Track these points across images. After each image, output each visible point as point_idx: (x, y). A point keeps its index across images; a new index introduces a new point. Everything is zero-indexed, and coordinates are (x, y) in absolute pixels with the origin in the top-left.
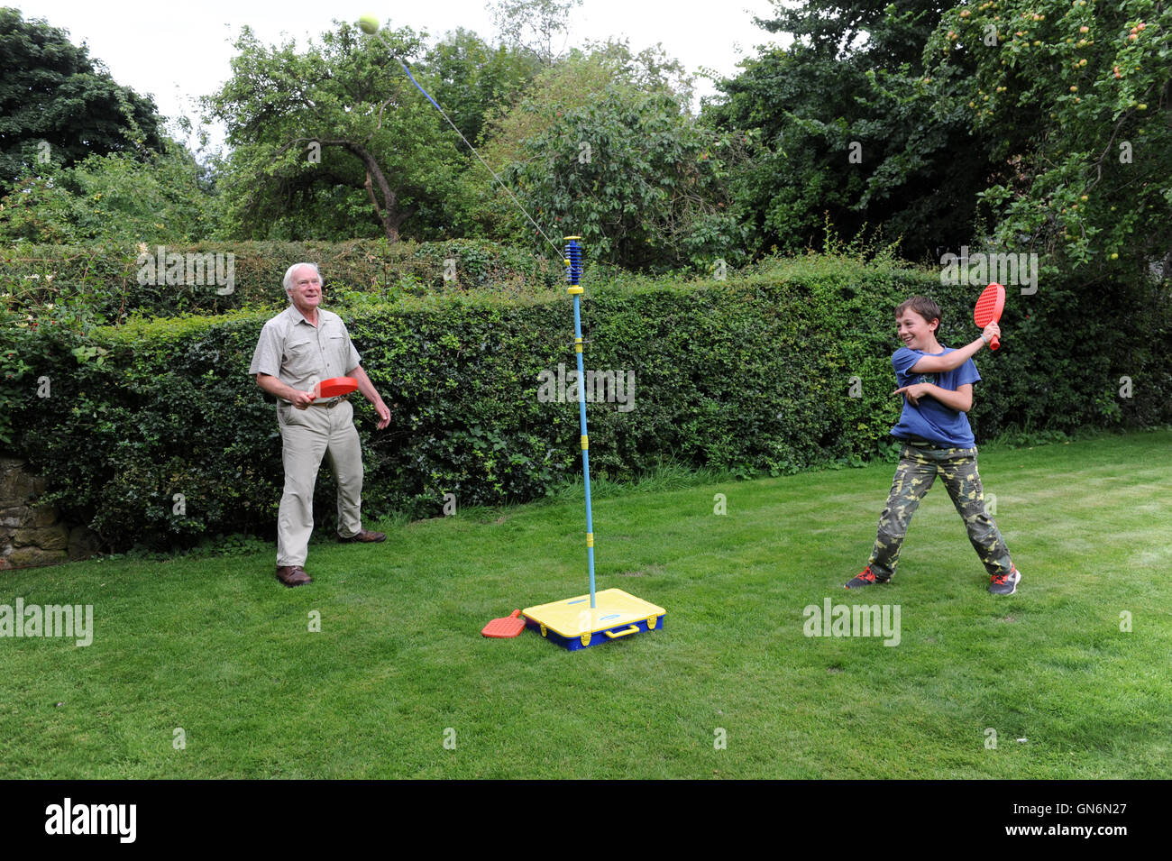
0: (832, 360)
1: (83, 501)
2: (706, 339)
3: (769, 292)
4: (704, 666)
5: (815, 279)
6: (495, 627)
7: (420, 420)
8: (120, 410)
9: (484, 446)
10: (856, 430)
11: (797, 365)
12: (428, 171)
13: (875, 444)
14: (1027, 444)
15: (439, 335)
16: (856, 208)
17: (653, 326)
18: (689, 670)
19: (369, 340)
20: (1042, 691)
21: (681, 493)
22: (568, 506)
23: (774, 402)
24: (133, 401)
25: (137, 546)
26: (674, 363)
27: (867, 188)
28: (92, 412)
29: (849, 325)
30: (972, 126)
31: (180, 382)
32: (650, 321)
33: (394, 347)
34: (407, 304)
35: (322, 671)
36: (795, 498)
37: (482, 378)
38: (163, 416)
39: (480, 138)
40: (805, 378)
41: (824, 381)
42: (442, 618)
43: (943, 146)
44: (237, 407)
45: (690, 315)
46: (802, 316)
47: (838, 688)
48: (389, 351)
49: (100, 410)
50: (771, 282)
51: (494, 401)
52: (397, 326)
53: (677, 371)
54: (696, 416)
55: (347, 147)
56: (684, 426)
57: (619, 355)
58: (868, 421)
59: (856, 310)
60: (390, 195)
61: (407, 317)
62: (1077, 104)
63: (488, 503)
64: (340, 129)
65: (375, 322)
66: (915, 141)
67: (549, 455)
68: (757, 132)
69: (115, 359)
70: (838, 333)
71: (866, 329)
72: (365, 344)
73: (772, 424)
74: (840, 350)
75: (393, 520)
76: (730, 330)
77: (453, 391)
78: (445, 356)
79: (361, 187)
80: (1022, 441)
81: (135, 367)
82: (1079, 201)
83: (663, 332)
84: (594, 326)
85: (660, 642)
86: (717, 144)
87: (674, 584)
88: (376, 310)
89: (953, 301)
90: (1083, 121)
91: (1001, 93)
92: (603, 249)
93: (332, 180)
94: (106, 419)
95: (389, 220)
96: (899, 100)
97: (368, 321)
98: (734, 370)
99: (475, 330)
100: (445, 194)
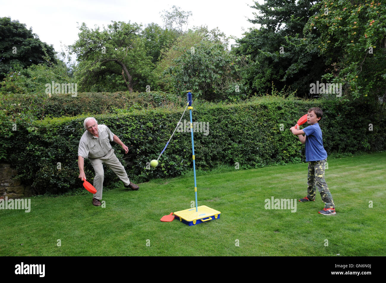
1: (29, 177)
2: (233, 123)
3: (254, 108)
4: (233, 231)
5: (269, 104)
6: (165, 218)
7: (140, 150)
8: (42, 148)
9: (161, 159)
10: (283, 153)
11: (263, 131)
12: (142, 69)
13: (289, 157)
14: (339, 157)
15: (146, 123)
16: (282, 80)
17: (216, 119)
18: (228, 232)
19: (123, 125)
20: (345, 238)
21: (226, 174)
22: (188, 178)
23: (256, 144)
24: (46, 145)
25: (47, 192)
26: (223, 131)
27: (286, 74)
28: (33, 148)
29: (280, 119)
30: (319, 54)
31: (62, 138)
32: (215, 117)
33: (132, 127)
34: (136, 112)
35: (108, 233)
36: (263, 175)
37: (160, 136)
38: (56, 149)
39: (159, 58)
40: (266, 136)
41: (272, 137)
42: (147, 215)
43: (310, 60)
45: (228, 115)
46: (265, 116)
47: (278, 238)
48: (130, 128)
49: (36, 147)
50: (255, 105)
52: (133, 120)
53: (224, 134)
54: (230, 148)
55: (116, 61)
56: (226, 152)
58: (287, 150)
59: (282, 114)
60: (130, 77)
61: (136, 117)
62: (353, 46)
63: (162, 177)
64: (114, 56)
65: (125, 119)
66: (301, 59)
67: (182, 161)
68: (249, 56)
69: (40, 131)
70: (277, 121)
71: (286, 120)
73: (255, 151)
74: (277, 126)
76: (241, 120)
77: (151, 141)
78: (148, 129)
79: (121, 74)
81: (47, 133)
82: (355, 78)
83: (219, 121)
85: (219, 223)
86: (236, 60)
87: (223, 204)
88: (126, 115)
90: (355, 52)
91: (329, 43)
92: (200, 94)
93: (111, 72)
94: (37, 151)
95: (130, 85)
96: (296, 45)
97: (123, 118)
98: (243, 133)
99: (158, 121)
100: (148, 76)
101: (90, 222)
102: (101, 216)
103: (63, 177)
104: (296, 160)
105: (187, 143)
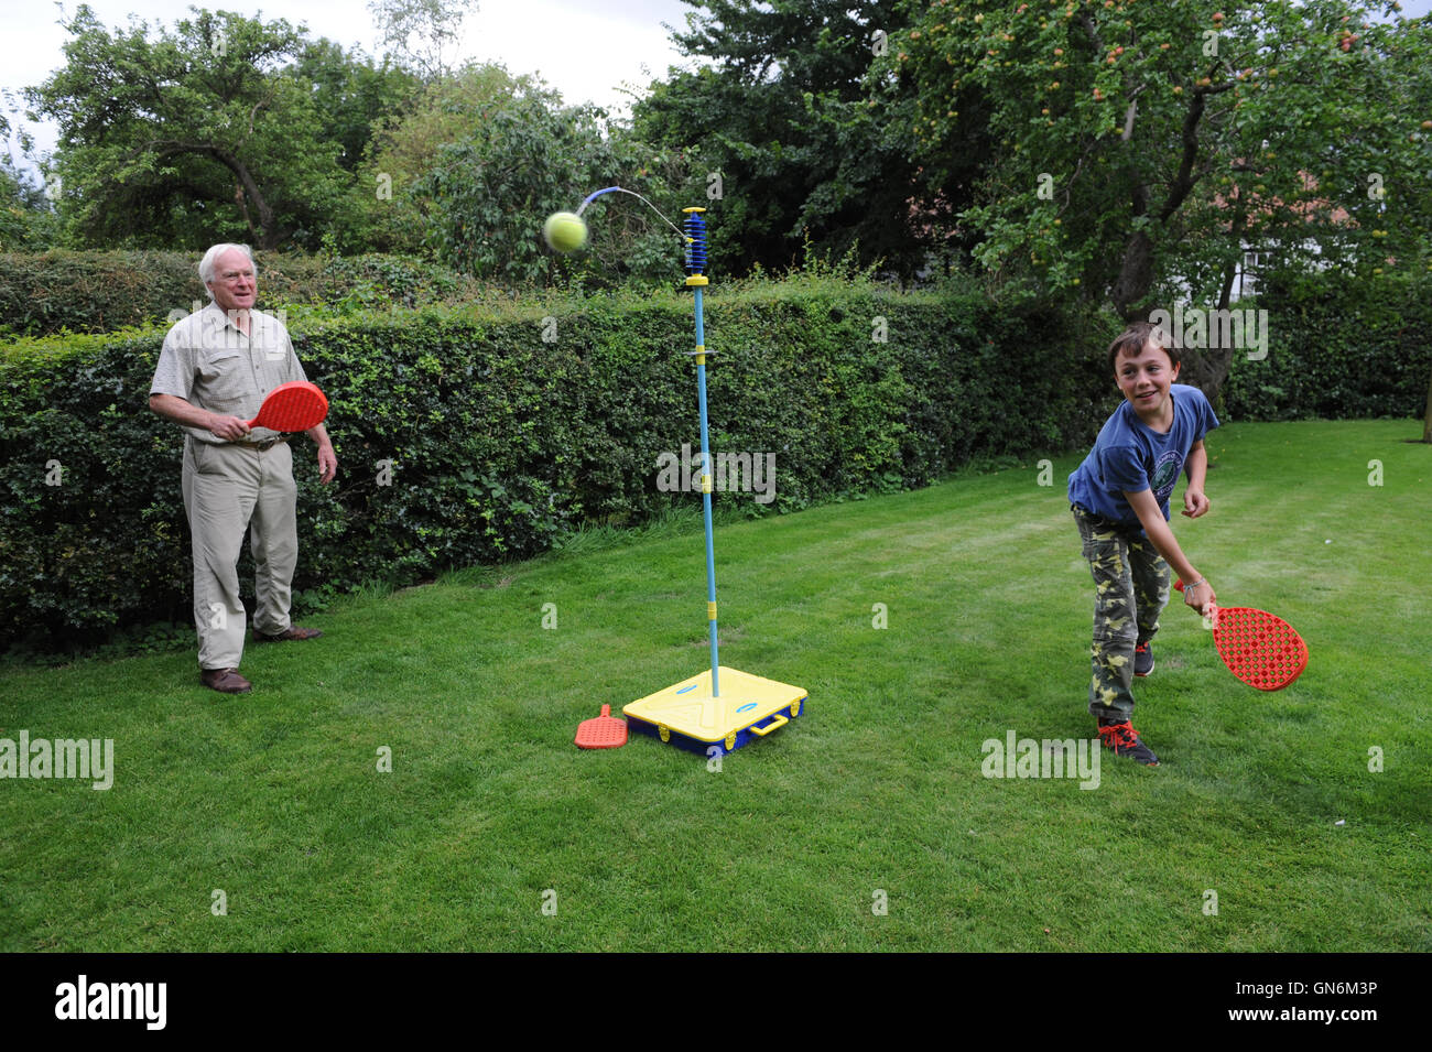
0: (828, 385)
3: (764, 312)
5: (805, 300)
6: (590, 733)
7: (400, 464)
9: (480, 493)
10: (853, 461)
11: (797, 391)
12: (310, 186)
13: (867, 474)
14: (992, 469)
15: (415, 357)
17: (651, 348)
19: (328, 363)
22: (579, 560)
23: (782, 432)
26: (677, 390)
27: (801, 215)
29: (841, 349)
30: (913, 153)
31: (67, 421)
32: (649, 341)
33: (362, 372)
34: (367, 318)
35: (377, 829)
36: (824, 537)
37: (472, 409)
39: (367, 150)
40: (805, 405)
41: (823, 409)
42: (507, 725)
43: (878, 174)
44: (155, 454)
46: (797, 338)
48: (355, 376)
50: (764, 301)
51: (488, 439)
52: (362, 344)
53: (681, 399)
55: (213, 153)
57: (619, 381)
58: (862, 450)
59: (845, 333)
60: (267, 212)
61: (373, 333)
62: (1048, 127)
63: (485, 561)
64: (206, 131)
65: (334, 340)
66: (846, 169)
68: (696, 149)
70: (832, 358)
71: (856, 352)
72: (323, 367)
74: (835, 375)
75: (370, 591)
76: (731, 353)
77: (438, 425)
78: (424, 382)
79: (231, 201)
80: (987, 466)
82: (1054, 225)
83: (663, 356)
84: (590, 347)
86: (657, 160)
87: (773, 651)
88: (334, 324)
91: (952, 118)
92: (541, 269)
93: (191, 195)
95: (265, 239)
96: (838, 125)
97: (324, 338)
98: (739, 397)
99: (458, 351)
100: (332, 211)
101: (268, 777)
102: (308, 748)
103: (87, 584)
104: (889, 482)
105: (566, 432)
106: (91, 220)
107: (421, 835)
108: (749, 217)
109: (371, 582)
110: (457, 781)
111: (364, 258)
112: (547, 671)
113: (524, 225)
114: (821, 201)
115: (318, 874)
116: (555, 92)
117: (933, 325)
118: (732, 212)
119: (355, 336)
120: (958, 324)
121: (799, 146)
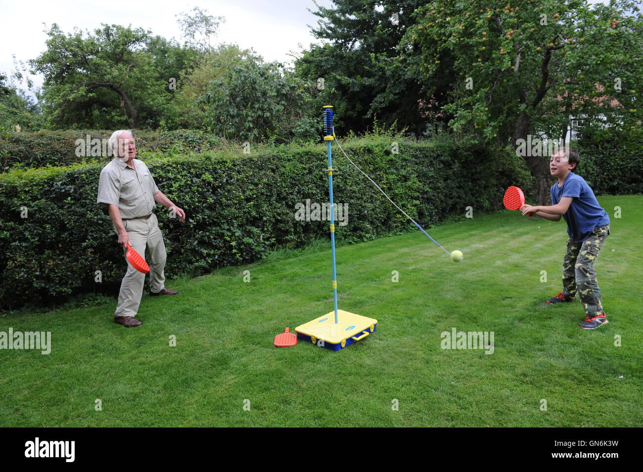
0: (384, 184)
3: (355, 152)
5: (374, 146)
6: (281, 340)
7: (195, 222)
9: (230, 234)
10: (396, 218)
12: (153, 100)
13: (402, 223)
15: (201, 175)
17: (305, 169)
19: (163, 178)
22: (274, 264)
23: (363, 205)
26: (316, 187)
27: (371, 108)
29: (390, 168)
31: (50, 205)
32: (304, 166)
33: (178, 181)
34: (179, 158)
35: (187, 383)
36: (383, 251)
37: (226, 197)
40: (374, 193)
42: (244, 337)
43: (404, 89)
44: (87, 218)
46: (370, 163)
48: (175, 183)
50: (355, 147)
51: (233, 210)
52: (178, 169)
53: (318, 191)
55: (111, 87)
57: (291, 183)
60: (134, 112)
61: (183, 164)
63: (232, 264)
64: (108, 77)
65: (165, 167)
66: (390, 87)
69: (6, 193)
70: (386, 171)
71: (397, 169)
72: (161, 179)
73: (363, 216)
74: (387, 179)
75: (182, 278)
77: (211, 204)
78: (205, 185)
79: (119, 108)
80: (457, 219)
81: (19, 197)
82: (485, 110)
83: (310, 172)
84: (278, 169)
86: (306, 85)
87: (362, 303)
88: (165, 160)
89: (427, 157)
91: (437, 64)
92: (255, 135)
93: (103, 104)
95: (134, 124)
96: (386, 68)
97: (161, 167)
98: (345, 190)
99: (219, 171)
100: (163, 111)
101: (138, 361)
102: (156, 348)
103: (58, 276)
104: (412, 227)
105: (268, 206)
106: (58, 117)
107: (206, 386)
108: (347, 110)
109: (182, 274)
110: (222, 362)
111: (178, 131)
112: (261, 313)
113: (247, 116)
114: (379, 101)
115: (161, 403)
116: (260, 56)
117: (431, 156)
118: (340, 108)
119: (174, 165)
120: (442, 155)
121: (369, 77)
